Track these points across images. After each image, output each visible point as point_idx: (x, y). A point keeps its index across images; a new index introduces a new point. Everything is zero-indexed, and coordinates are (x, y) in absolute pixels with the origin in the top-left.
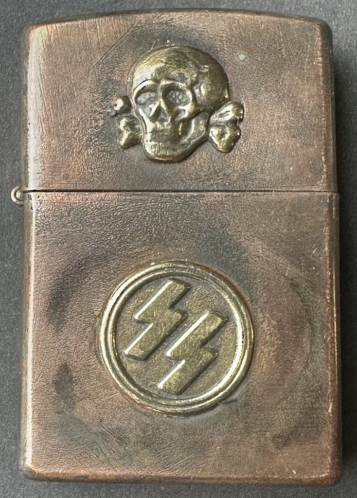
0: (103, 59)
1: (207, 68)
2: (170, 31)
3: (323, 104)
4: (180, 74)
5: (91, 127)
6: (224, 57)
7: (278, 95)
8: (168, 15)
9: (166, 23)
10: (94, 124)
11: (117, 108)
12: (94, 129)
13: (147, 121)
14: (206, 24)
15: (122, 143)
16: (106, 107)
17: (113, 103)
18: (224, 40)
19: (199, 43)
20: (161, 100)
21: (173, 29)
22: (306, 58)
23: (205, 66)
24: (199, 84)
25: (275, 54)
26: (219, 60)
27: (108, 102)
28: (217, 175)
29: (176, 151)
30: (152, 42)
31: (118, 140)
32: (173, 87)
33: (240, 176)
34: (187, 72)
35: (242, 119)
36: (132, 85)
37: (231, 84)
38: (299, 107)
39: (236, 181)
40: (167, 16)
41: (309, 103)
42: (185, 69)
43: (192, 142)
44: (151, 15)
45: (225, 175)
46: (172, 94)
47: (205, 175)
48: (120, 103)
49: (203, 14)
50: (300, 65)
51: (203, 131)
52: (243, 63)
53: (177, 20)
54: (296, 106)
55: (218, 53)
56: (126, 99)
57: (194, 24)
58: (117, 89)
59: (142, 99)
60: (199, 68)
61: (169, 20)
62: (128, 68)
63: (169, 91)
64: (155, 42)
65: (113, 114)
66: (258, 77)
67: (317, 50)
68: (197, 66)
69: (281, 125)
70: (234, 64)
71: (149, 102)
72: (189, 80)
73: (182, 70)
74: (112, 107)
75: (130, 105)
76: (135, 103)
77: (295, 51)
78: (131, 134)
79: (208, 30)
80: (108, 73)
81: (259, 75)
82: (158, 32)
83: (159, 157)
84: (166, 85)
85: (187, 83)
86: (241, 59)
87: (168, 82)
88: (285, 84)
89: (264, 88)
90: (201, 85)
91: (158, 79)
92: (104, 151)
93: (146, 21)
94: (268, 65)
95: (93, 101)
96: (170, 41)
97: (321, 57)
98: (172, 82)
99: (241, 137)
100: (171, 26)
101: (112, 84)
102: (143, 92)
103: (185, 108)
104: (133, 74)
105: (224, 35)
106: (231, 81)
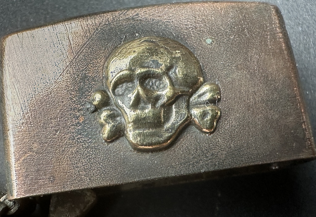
0: (76, 58)
1: (179, 53)
2: (137, 25)
3: (292, 75)
4: (153, 61)
5: (72, 125)
6: (192, 42)
7: (249, 71)
8: (134, 11)
9: (133, 19)
10: (75, 121)
11: (95, 103)
12: (76, 127)
13: (128, 110)
14: (171, 15)
15: (106, 135)
16: (85, 103)
17: (91, 98)
18: (190, 28)
19: (166, 32)
20: (139, 88)
21: (140, 23)
22: (268, 35)
23: (176, 51)
24: (174, 68)
25: (239, 35)
26: (188, 46)
27: (86, 98)
28: (206, 155)
29: (162, 137)
30: (122, 37)
31: (101, 135)
32: (149, 74)
33: (228, 153)
34: (160, 58)
35: (220, 98)
36: (107, 79)
37: (203, 66)
38: (271, 81)
39: (225, 159)
40: (132, 12)
41: (279, 76)
42: (157, 55)
43: (176, 125)
44: (117, 14)
45: (213, 155)
46: (149, 82)
47: (194, 158)
48: (98, 97)
49: (166, 7)
50: (263, 42)
51: (185, 113)
52: (211, 47)
53: (143, 14)
54: (268, 80)
55: (186, 40)
56: (104, 93)
57: (159, 16)
58: (94, 84)
59: (119, 90)
60: (172, 54)
61: (135, 15)
62: (102, 64)
63: (146, 79)
64: (124, 37)
65: (92, 109)
66: (227, 57)
67: (276, 27)
68: (168, 52)
69: (257, 99)
70: (202, 47)
71: (127, 92)
72: (163, 65)
73: (154, 58)
74: (91, 103)
75: (108, 98)
76: (113, 96)
77: (256, 31)
78: (114, 126)
79: (174, 20)
80: (83, 70)
81: (228, 55)
82: (126, 27)
83: (146, 145)
84: (142, 73)
85: (162, 69)
86: (209, 43)
87: (143, 70)
88: (254, 61)
89: (235, 67)
90: (176, 69)
91: (133, 68)
92: (88, 147)
93: (113, 18)
94: (234, 46)
95: (71, 99)
96: (139, 34)
97: (281, 33)
98: (147, 69)
99: (223, 115)
100: (137, 20)
101: (88, 80)
102: (120, 84)
103: (164, 93)
104: (107, 68)
105: (189, 23)
106: (203, 64)
